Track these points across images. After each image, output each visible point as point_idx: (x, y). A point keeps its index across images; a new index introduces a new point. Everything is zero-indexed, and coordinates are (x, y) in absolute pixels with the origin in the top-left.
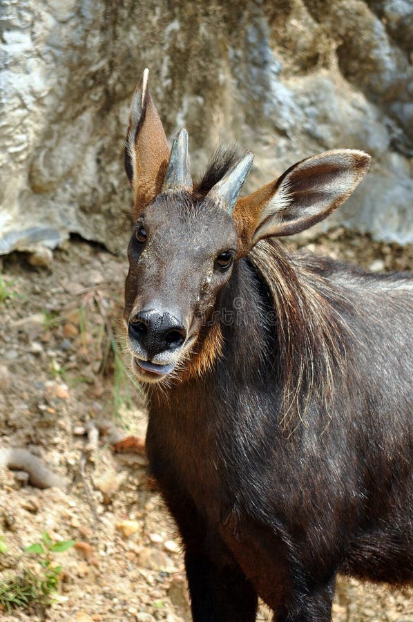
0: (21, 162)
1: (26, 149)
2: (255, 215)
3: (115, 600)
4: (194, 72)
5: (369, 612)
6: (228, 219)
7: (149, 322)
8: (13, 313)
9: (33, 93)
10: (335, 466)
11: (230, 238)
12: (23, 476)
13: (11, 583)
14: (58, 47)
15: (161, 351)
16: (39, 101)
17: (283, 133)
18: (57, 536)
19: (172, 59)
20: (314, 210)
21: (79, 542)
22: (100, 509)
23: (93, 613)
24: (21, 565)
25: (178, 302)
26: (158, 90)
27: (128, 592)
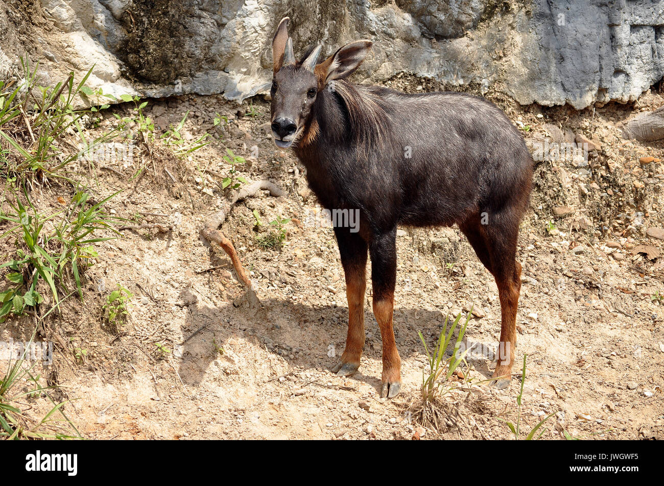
0: (257, 56)
1: (259, 50)
2: (325, 72)
3: (311, 242)
4: (331, 10)
5: (421, 238)
6: (312, 75)
7: (279, 123)
8: (259, 122)
9: (260, 26)
10: (388, 180)
11: (314, 83)
12: (267, 192)
13: (265, 238)
14: (269, 5)
15: (286, 135)
16: (263, 29)
17: (373, 33)
18: (284, 217)
19: (320, 5)
20: (350, 67)
21: (294, 218)
22: (302, 204)
23: (301, 248)
24: (269, 230)
25: (291, 113)
26: (315, 19)
27: (317, 238)
